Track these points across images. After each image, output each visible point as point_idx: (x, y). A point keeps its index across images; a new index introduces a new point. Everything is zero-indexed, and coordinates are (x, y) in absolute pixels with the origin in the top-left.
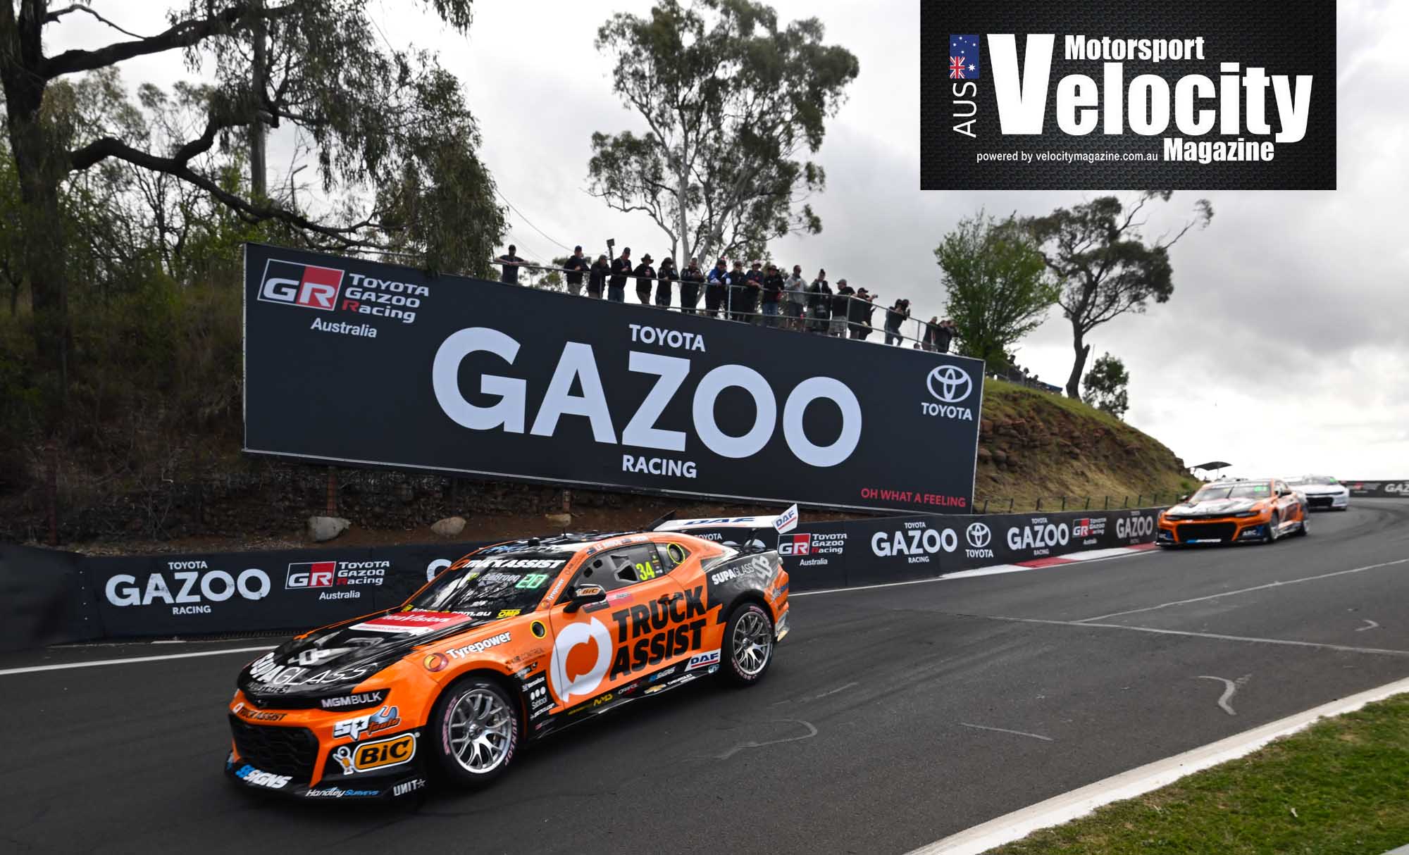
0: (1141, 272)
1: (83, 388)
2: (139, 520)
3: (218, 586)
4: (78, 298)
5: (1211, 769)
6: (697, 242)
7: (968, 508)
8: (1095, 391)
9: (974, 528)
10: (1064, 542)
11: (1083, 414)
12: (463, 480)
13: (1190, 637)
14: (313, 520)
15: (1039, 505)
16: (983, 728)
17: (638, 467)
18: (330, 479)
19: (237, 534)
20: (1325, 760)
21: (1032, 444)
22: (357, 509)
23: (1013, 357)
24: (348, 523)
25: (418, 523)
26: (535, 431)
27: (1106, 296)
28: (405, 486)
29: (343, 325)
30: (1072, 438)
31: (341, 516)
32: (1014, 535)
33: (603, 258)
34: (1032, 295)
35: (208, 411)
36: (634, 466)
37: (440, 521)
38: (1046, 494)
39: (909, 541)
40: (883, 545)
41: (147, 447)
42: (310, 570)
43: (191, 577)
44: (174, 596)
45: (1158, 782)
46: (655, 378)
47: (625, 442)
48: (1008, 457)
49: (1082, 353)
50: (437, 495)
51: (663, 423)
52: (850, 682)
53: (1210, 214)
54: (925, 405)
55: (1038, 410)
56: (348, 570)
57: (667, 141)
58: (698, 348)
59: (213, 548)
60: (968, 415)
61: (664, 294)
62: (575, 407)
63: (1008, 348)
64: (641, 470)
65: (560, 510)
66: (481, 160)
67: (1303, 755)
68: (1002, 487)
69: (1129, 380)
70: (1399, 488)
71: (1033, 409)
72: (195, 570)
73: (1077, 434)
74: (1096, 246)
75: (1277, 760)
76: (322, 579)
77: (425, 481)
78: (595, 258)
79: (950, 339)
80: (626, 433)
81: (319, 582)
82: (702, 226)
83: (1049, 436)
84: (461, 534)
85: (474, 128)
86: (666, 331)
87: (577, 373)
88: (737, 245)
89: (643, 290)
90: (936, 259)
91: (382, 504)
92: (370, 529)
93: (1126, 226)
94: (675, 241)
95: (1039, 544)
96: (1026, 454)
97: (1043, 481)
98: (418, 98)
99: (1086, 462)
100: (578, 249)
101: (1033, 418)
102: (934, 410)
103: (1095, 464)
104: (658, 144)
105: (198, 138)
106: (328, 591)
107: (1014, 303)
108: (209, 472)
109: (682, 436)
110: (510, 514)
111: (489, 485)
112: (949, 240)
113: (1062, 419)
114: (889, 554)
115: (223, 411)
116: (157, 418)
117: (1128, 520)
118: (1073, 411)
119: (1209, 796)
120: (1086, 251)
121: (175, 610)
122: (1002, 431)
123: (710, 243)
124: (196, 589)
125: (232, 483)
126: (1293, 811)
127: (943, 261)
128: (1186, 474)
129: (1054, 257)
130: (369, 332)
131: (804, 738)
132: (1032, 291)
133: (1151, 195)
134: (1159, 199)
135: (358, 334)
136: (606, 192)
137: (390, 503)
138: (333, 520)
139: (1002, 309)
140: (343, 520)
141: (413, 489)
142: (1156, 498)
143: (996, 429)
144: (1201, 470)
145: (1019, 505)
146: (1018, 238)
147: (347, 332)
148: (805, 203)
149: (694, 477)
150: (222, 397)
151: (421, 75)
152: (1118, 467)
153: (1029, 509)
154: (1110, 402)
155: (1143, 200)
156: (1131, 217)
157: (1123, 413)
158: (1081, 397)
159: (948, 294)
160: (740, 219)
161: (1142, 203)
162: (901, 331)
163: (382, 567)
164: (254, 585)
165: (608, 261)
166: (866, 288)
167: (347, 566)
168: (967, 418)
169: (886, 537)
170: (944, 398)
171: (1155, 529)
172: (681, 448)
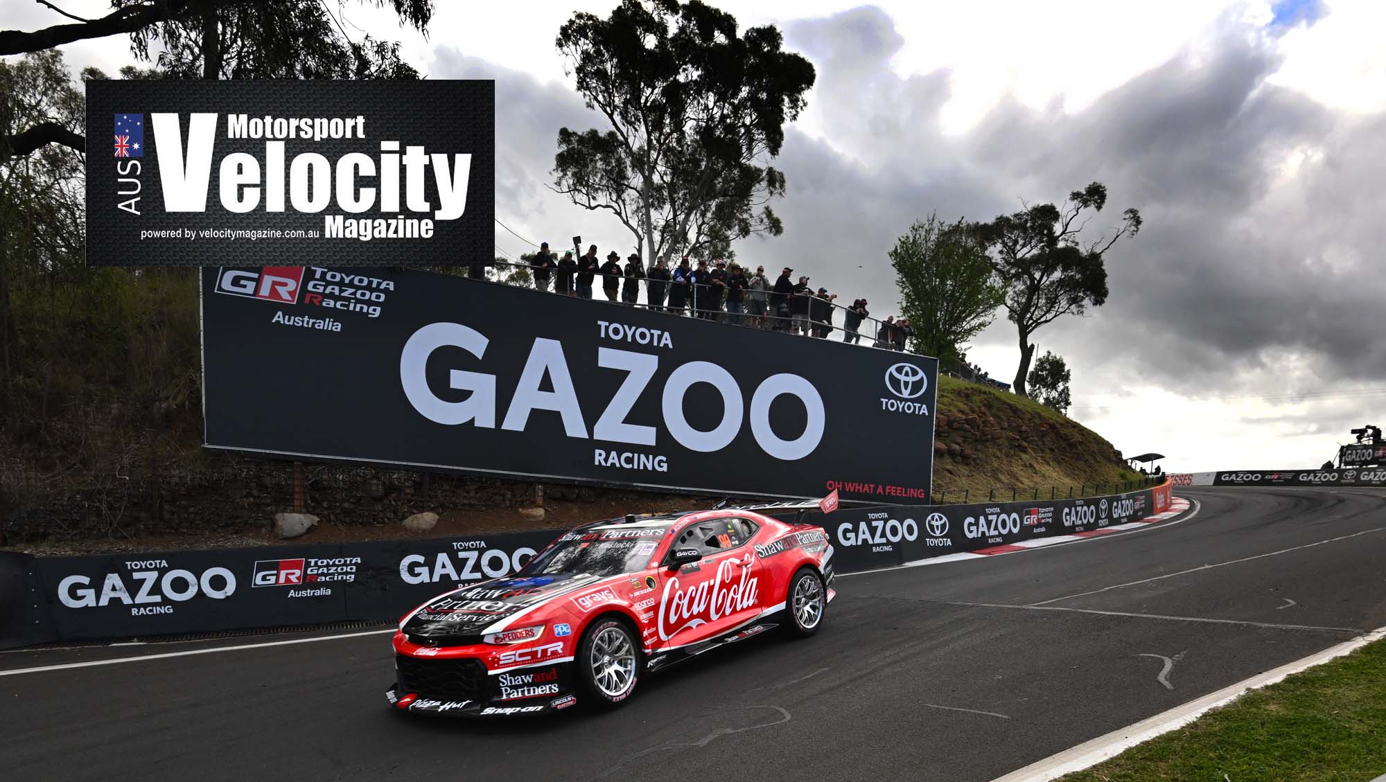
0: (1078, 276)
1: (28, 381)
2: (93, 518)
3: (180, 585)
4: (20, 289)
5: (1153, 740)
6: (662, 242)
7: (927, 499)
8: (1039, 388)
9: (933, 518)
10: (1015, 531)
11: (1029, 410)
12: (435, 475)
13: (1132, 617)
14: (279, 516)
15: (992, 495)
16: (947, 708)
17: (610, 461)
18: (297, 475)
19: (198, 532)
20: (1253, 729)
21: (984, 437)
22: (325, 505)
24: (316, 519)
25: (389, 519)
26: (506, 426)
27: (1046, 299)
28: (375, 481)
29: (306, 319)
30: (1021, 432)
31: (309, 512)
32: (970, 524)
33: (569, 255)
34: (980, 297)
35: (164, 405)
36: (606, 460)
37: (413, 516)
38: (998, 485)
39: (873, 531)
40: (849, 535)
41: (99, 443)
42: (277, 567)
43: (151, 577)
44: (133, 596)
45: (1106, 754)
46: (624, 374)
47: (595, 438)
48: (962, 451)
49: (1027, 352)
50: (408, 491)
51: (633, 418)
52: (820, 668)
53: (1138, 222)
54: (884, 400)
55: (989, 406)
56: (318, 567)
57: (631, 140)
58: (666, 345)
59: (174, 547)
60: (924, 410)
61: (631, 290)
62: (546, 402)
63: (960, 346)
64: (613, 464)
65: (534, 504)
67: (1234, 725)
68: (957, 479)
69: (1071, 377)
70: (1311, 477)
71: (984, 405)
72: (155, 569)
73: (1024, 428)
74: (1035, 251)
75: (1211, 730)
76: (290, 577)
77: (395, 476)
78: (561, 255)
79: (906, 338)
80: (596, 428)
81: (287, 580)
82: (667, 225)
83: (999, 431)
84: (434, 529)
86: (634, 328)
87: (547, 368)
88: (701, 245)
89: (610, 287)
90: (891, 261)
91: (351, 500)
92: (340, 525)
93: (1063, 233)
94: (641, 239)
95: (993, 533)
96: (979, 447)
97: (995, 471)
99: (1034, 455)
100: (545, 246)
101: (984, 413)
102: (892, 405)
103: (1042, 457)
104: (621, 144)
106: (297, 588)
107: (964, 304)
108: (166, 468)
109: (653, 430)
110: (484, 508)
111: (461, 480)
112: (903, 243)
113: (1011, 414)
114: (854, 544)
116: (110, 413)
117: (1073, 509)
118: (1021, 407)
119: (1152, 765)
120: (1028, 256)
121: (134, 611)
123: (674, 243)
124: (156, 589)
125: (192, 480)
126: (1226, 776)
127: (896, 263)
128: (1125, 465)
129: (999, 261)
130: (333, 326)
131: (779, 722)
132: (980, 293)
133: (1085, 203)
134: (1092, 208)
135: (321, 327)
136: (572, 187)
137: (360, 499)
138: (301, 516)
139: (952, 310)
140: (312, 516)
141: (384, 484)
142: (1097, 488)
143: (950, 423)
144: (1137, 462)
145: (974, 495)
146: (966, 243)
147: (310, 326)
148: (765, 205)
149: (666, 470)
150: (180, 391)
151: (380, 67)
152: (1063, 459)
153: (983, 499)
154: (1054, 398)
155: (1078, 209)
156: (1068, 224)
157: (1066, 408)
158: (1027, 393)
159: (902, 294)
160: (703, 219)
161: (1077, 211)
162: (861, 330)
163: (353, 562)
164: (218, 583)
165: (575, 258)
166: (825, 288)
167: (316, 562)
168: (924, 414)
169: (851, 528)
170: (901, 393)
171: (1098, 518)
172: (652, 442)
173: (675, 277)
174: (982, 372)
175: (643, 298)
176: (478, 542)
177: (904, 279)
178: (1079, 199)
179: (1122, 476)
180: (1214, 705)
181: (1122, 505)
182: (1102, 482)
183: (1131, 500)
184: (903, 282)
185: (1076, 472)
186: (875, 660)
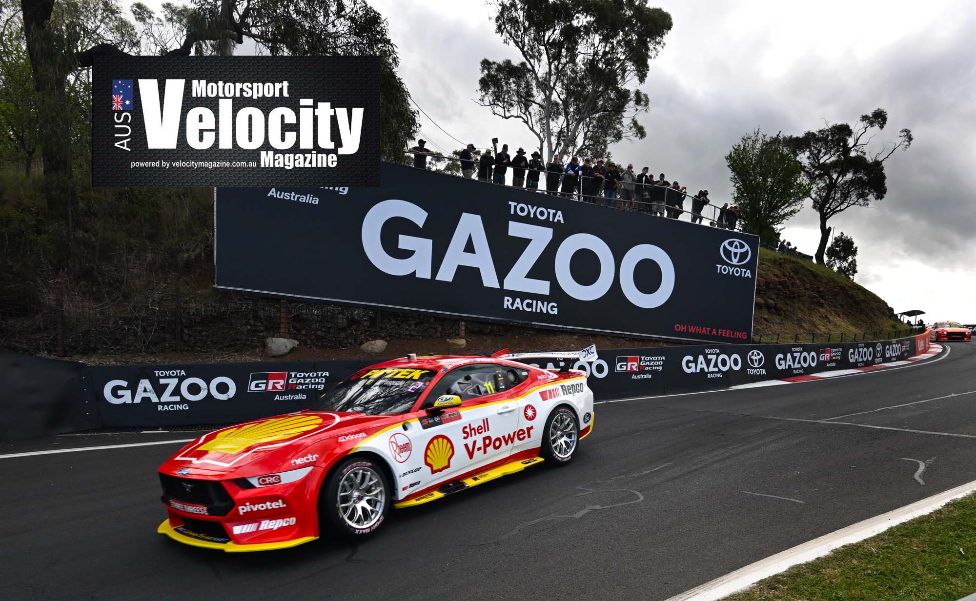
0: (865, 178)
1: (86, 235)
2: (131, 338)
3: (194, 389)
4: (81, 166)
5: (909, 522)
6: (558, 144)
7: (749, 340)
8: (834, 260)
9: (753, 353)
10: (813, 365)
11: (826, 275)
12: (385, 312)
13: (897, 431)
14: (269, 340)
15: (797, 338)
16: (758, 495)
17: (515, 305)
18: (283, 310)
19: (209, 350)
21: (792, 296)
22: (303, 332)
23: (779, 234)
24: (297, 343)
25: (350, 344)
26: (439, 277)
27: (841, 194)
28: (341, 316)
29: (293, 194)
30: (819, 292)
31: (291, 338)
32: (780, 359)
33: (489, 152)
34: (792, 191)
35: (186, 255)
36: (512, 305)
37: (368, 343)
38: (802, 331)
39: (708, 362)
40: (690, 365)
41: (137, 282)
42: (267, 378)
43: (173, 382)
44: (159, 397)
45: (874, 531)
46: (527, 241)
47: (505, 288)
48: (776, 304)
49: (826, 232)
50: (365, 324)
51: (534, 274)
52: (666, 462)
53: (910, 139)
54: (719, 266)
56: (297, 378)
57: (536, 68)
58: (559, 221)
59: (191, 361)
60: (748, 274)
61: (534, 178)
62: (469, 261)
63: (777, 227)
64: (518, 308)
65: (458, 336)
66: (398, 75)
67: (968, 512)
68: (771, 325)
69: (858, 252)
71: (793, 271)
72: (176, 377)
73: (822, 289)
74: (833, 159)
75: (952, 515)
76: (276, 385)
77: (356, 313)
78: (483, 152)
79: (737, 220)
80: (506, 281)
81: (274, 387)
82: (561, 132)
83: (804, 291)
84: (384, 353)
85: (393, 52)
86: (535, 208)
87: (470, 235)
88: (587, 147)
89: (518, 176)
90: (727, 163)
91: (323, 329)
92: (315, 349)
93: (855, 145)
94: (542, 142)
95: (797, 366)
96: (788, 302)
97: (799, 320)
98: (350, 27)
99: (829, 309)
100: (471, 144)
101: (793, 277)
102: (725, 270)
103: (834, 311)
104: (529, 71)
105: (179, 47)
106: (281, 393)
107: (780, 196)
108: (186, 302)
109: (547, 284)
110: (421, 338)
111: (405, 317)
112: (736, 150)
113: (813, 278)
114: (694, 371)
115: (198, 257)
116: (146, 259)
117: (856, 350)
118: (820, 273)
119: (908, 540)
120: (828, 161)
121: (160, 408)
123: (567, 146)
124: (177, 392)
125: (206, 311)
126: (961, 550)
127: (731, 165)
128: (895, 318)
129: (807, 165)
130: (312, 200)
131: (634, 502)
132: (792, 189)
133: (872, 124)
134: (877, 127)
135: (304, 201)
136: (492, 103)
137: (330, 328)
138: (285, 340)
139: (771, 200)
140: (293, 341)
141: (347, 318)
142: (875, 335)
143: (767, 284)
144: (905, 316)
145: (784, 338)
146: (783, 151)
147: (296, 200)
148: (633, 118)
149: (556, 313)
150: (198, 245)
151: (352, 10)
152: (850, 313)
153: (790, 340)
154: (845, 267)
155: (866, 128)
156: (858, 139)
157: (853, 275)
158: (825, 263)
159: (735, 188)
160: (588, 127)
161: (865, 130)
162: (702, 213)
163: (323, 376)
164: (222, 388)
165: (493, 154)
166: (678, 182)
167: (296, 375)
168: (748, 276)
169: (692, 360)
170: (732, 262)
171: (875, 357)
172: (546, 292)
173: (567, 171)
174: (792, 247)
177: (736, 177)
178: (867, 121)
179: (894, 327)
180: (954, 497)
181: (893, 348)
182: (878, 331)
183: (899, 345)
184: (735, 179)
185: (859, 322)
186: (707, 458)
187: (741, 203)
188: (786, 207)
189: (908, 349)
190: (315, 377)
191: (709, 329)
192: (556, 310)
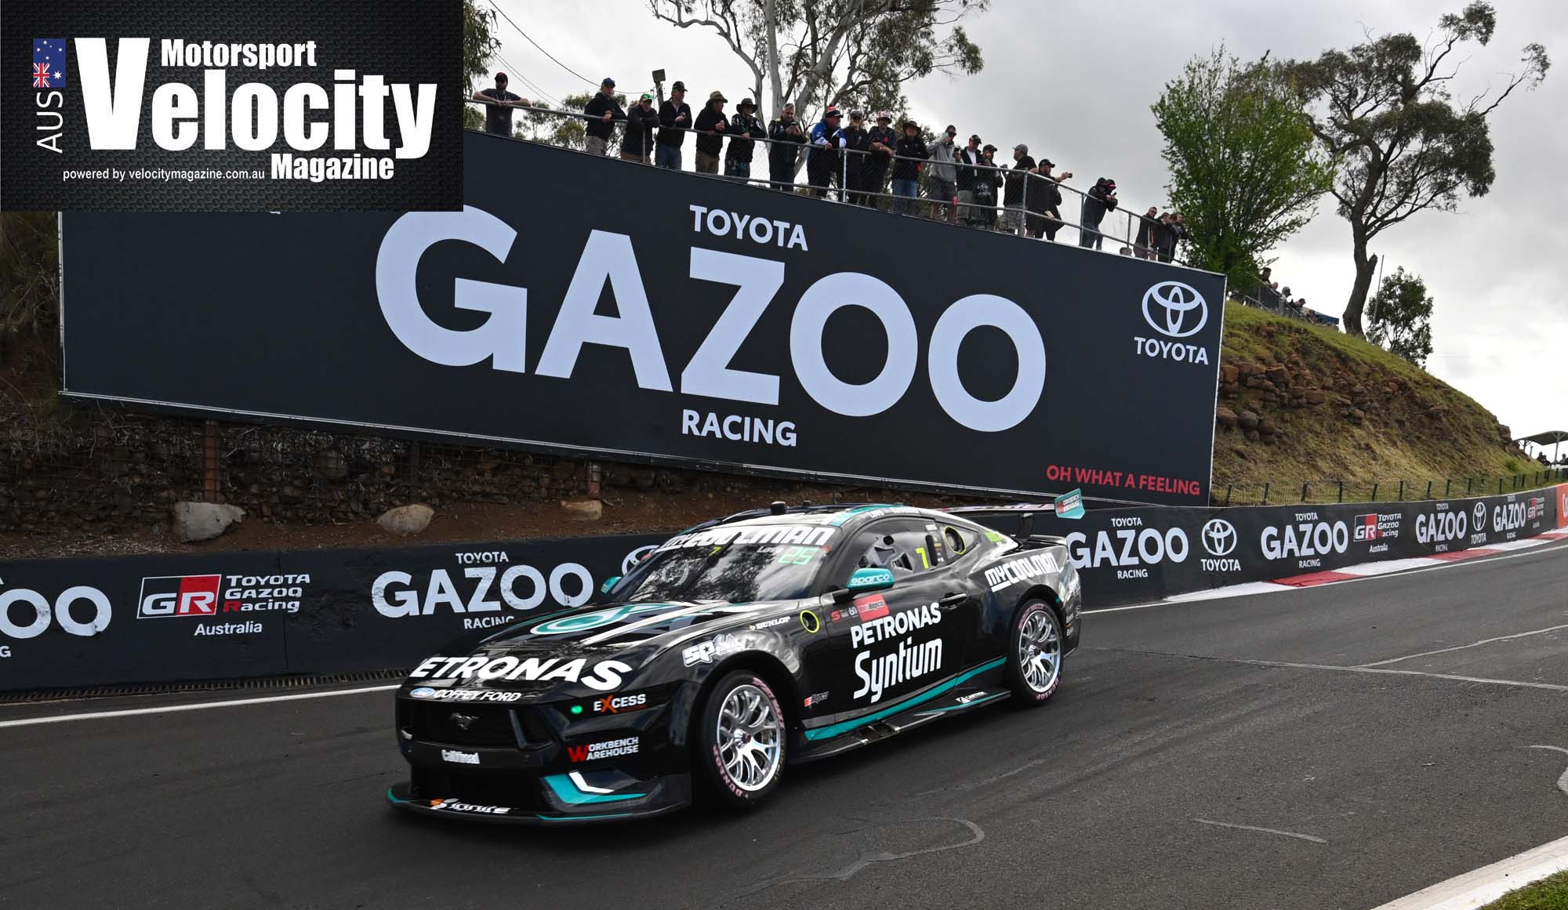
0: (1448, 149)
3: (22, 613)
5: (1548, 879)
6: (795, 80)
7: (1204, 497)
8: (1384, 325)
9: (1212, 526)
10: (1341, 549)
11: (1368, 359)
12: (431, 448)
13: (1519, 688)
14: (181, 507)
15: (1305, 492)
16: (1229, 825)
17: (707, 428)
18: (209, 442)
19: (52, 529)
21: (1295, 401)
22: (254, 490)
23: (1267, 271)
24: (240, 512)
26: (542, 369)
27: (1398, 184)
28: (333, 454)
30: (1353, 394)
31: (228, 501)
32: (1271, 538)
33: (646, 100)
34: (1293, 178)
36: (700, 426)
37: (394, 510)
38: (1316, 477)
39: (1118, 545)
40: (1080, 552)
42: (178, 588)
45: (1474, 901)
46: (730, 291)
47: (684, 391)
48: (1260, 421)
49: (1365, 267)
50: (386, 470)
51: (744, 360)
52: (1032, 758)
53: (1545, 65)
54: (1140, 340)
55: (1304, 352)
56: (242, 588)
58: (797, 246)
60: (1202, 356)
61: (741, 155)
62: (606, 333)
63: (1261, 256)
64: (711, 434)
65: (584, 494)
68: (1252, 466)
69: (1433, 309)
71: (1297, 350)
73: (1359, 387)
74: (1384, 108)
76: (198, 603)
77: (366, 446)
78: (634, 98)
79: (1176, 242)
80: (686, 375)
81: (193, 607)
82: (800, 55)
83: (1319, 391)
84: (426, 532)
86: (747, 218)
87: (608, 275)
88: (856, 88)
89: (709, 149)
90: (1154, 120)
91: (296, 483)
92: (279, 524)
93: (1427, 80)
94: (760, 77)
95: (1307, 551)
96: (1287, 416)
97: (1311, 457)
99: (1373, 430)
100: (609, 84)
101: (1296, 363)
102: (1152, 348)
103: (1384, 434)
106: (208, 621)
107: (1268, 189)
109: (775, 380)
110: (506, 500)
111: (470, 454)
112: (1173, 91)
113: (1338, 365)
114: (1089, 566)
115: (26, 329)
117: (1432, 516)
118: (1353, 354)
120: (1371, 115)
122: (1251, 381)
123: (813, 84)
125: (43, 446)
127: (1163, 123)
128: (1513, 449)
129: (1325, 122)
131: (965, 844)
132: (1294, 173)
133: (1463, 34)
134: (1473, 39)
137: (310, 481)
138: (216, 507)
139: (1250, 198)
140: (232, 508)
141: (347, 458)
142: (1471, 483)
143: (1242, 379)
144: (1533, 444)
145: (1278, 493)
146: (1273, 92)
148: (956, 25)
149: (794, 444)
150: (24, 305)
152: (1418, 438)
153: (1291, 498)
154: (1406, 341)
155: (1451, 42)
156: (1435, 66)
157: (1424, 358)
158: (1365, 332)
159: (1172, 173)
160: (859, 46)
161: (1449, 46)
162: (1103, 227)
163: (298, 582)
164: (83, 611)
165: (655, 106)
166: (1053, 161)
167: (239, 581)
168: (1201, 362)
169: (1084, 541)
170: (1168, 330)
171: (1471, 530)
172: (773, 399)
173: (813, 137)
174: (1294, 297)
175: (760, 169)
176: (496, 554)
177: (1174, 149)
178: (1453, 27)
179: (1510, 466)
181: (1509, 512)
182: (1478, 475)
184: (1173, 153)
185: (1438, 459)
186: (1118, 749)
187: (1186, 206)
188: (1281, 213)
189: (1542, 513)
190: (280, 586)
191: (1118, 475)
192: (793, 437)
